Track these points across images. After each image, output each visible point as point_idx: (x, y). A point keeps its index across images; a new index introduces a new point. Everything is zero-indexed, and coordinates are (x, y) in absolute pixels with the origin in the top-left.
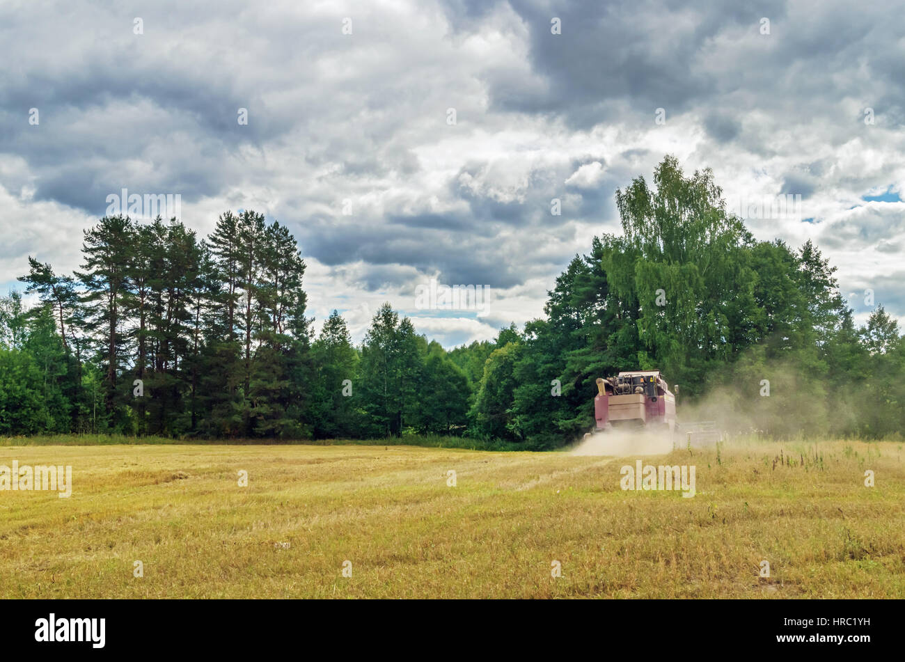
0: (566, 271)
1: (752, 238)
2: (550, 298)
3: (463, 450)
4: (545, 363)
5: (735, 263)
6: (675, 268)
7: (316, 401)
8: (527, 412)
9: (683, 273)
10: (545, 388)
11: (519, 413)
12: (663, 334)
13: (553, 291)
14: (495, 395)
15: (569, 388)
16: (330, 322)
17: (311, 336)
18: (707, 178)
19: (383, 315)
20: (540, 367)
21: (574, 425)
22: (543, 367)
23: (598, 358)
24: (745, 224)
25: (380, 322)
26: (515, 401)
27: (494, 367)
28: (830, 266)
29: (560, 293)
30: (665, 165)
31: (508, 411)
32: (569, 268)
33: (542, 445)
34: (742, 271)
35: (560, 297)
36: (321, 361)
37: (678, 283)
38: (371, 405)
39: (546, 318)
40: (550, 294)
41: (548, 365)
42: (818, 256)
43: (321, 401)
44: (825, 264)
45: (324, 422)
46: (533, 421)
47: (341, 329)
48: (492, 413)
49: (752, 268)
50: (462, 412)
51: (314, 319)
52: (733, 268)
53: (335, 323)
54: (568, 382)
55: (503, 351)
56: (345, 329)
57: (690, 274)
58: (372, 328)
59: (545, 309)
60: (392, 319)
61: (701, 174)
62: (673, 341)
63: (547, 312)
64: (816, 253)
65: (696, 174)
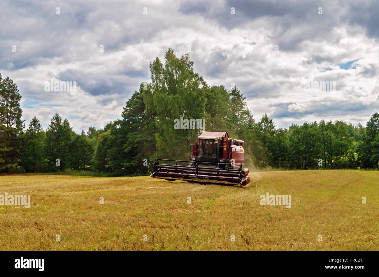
0: (131, 98)
1: (206, 84)
2: (124, 110)
3: (88, 177)
4: (120, 138)
5: (197, 95)
6: (170, 97)
7: (26, 156)
8: (114, 160)
9: (174, 99)
10: (121, 149)
11: (110, 160)
12: (166, 126)
13: (125, 107)
14: (101, 152)
15: (129, 149)
16: (33, 121)
17: (24, 127)
18: (187, 58)
19: (55, 118)
20: (118, 140)
21: (130, 165)
22: (120, 140)
23: (141, 136)
24: (203, 78)
25: (54, 121)
26: (108, 155)
27: (101, 140)
28: (243, 97)
29: (128, 108)
30: (169, 52)
31: (106, 159)
32: (132, 97)
33: (119, 174)
34: (200, 98)
35: (128, 110)
36: (29, 138)
37: (172, 103)
38: (50, 157)
39: (122, 119)
40: (124, 108)
41: (122, 139)
42: (238, 92)
43: (28, 156)
44: (242, 96)
45: (29, 165)
46: (115, 163)
47: (38, 124)
48: (100, 160)
49: (205, 97)
50: (89, 160)
51: (25, 120)
52: (196, 97)
53: (35, 122)
54: (129, 147)
55: (105, 134)
56: (40, 124)
57: (177, 99)
58: (50, 124)
59: (122, 115)
60: (59, 120)
61: (184, 56)
62: (170, 128)
63: (123, 116)
64: (237, 91)
65: (182, 56)
